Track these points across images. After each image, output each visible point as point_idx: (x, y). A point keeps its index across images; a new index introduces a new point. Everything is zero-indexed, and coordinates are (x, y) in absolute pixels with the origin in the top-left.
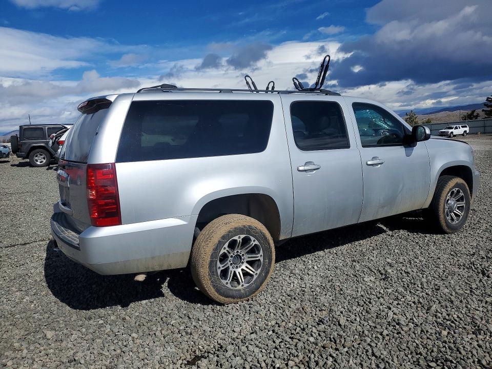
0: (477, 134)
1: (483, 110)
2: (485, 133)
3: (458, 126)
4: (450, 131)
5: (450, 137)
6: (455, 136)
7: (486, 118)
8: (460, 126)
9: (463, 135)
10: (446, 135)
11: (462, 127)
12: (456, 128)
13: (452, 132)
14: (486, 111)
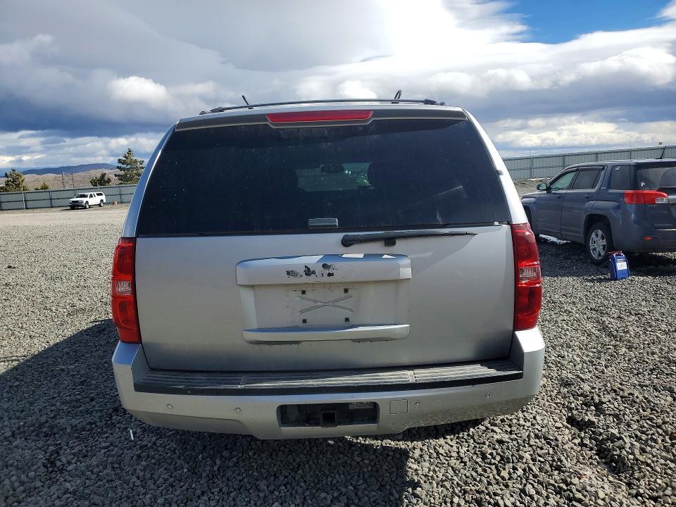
0: (113, 203)
1: (116, 175)
2: (122, 203)
3: (92, 193)
4: (84, 200)
5: (85, 208)
6: (90, 207)
7: (121, 184)
8: (95, 193)
9: (100, 205)
10: (80, 206)
11: (98, 195)
12: (91, 196)
13: (87, 202)
14: (119, 176)
